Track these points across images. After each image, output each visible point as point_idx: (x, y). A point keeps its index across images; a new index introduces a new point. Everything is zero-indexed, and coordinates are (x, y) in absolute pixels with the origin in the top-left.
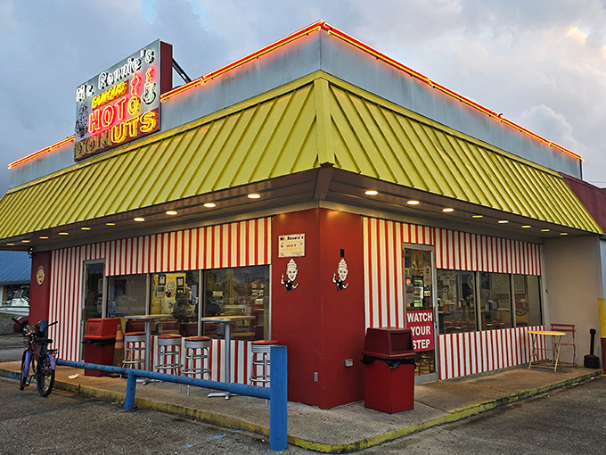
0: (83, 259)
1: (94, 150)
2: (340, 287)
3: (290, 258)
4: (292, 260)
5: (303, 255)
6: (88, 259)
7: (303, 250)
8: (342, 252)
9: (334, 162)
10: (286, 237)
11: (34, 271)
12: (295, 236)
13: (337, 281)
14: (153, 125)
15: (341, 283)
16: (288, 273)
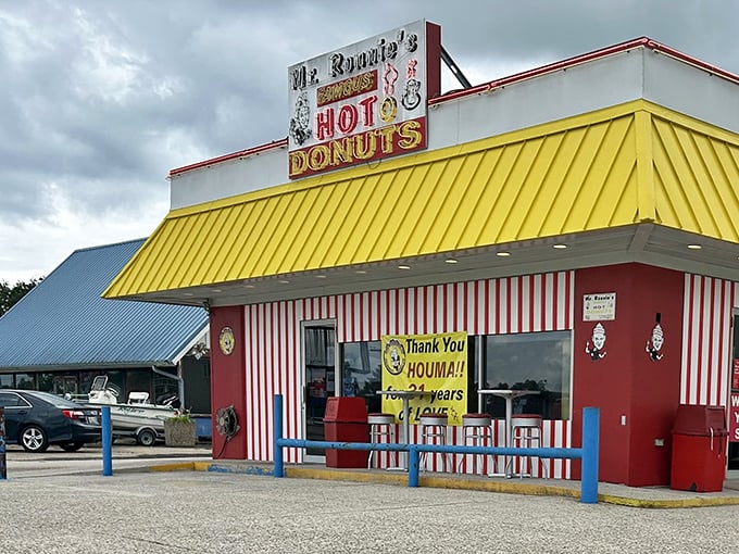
0: (299, 317)
1: (323, 165)
2: (654, 357)
3: (598, 322)
4: (599, 325)
5: (613, 318)
6: (308, 317)
7: (613, 313)
8: (658, 316)
9: (655, 218)
10: (592, 297)
11: (215, 336)
12: (604, 296)
13: (651, 351)
14: (418, 141)
15: (655, 353)
16: (594, 340)
